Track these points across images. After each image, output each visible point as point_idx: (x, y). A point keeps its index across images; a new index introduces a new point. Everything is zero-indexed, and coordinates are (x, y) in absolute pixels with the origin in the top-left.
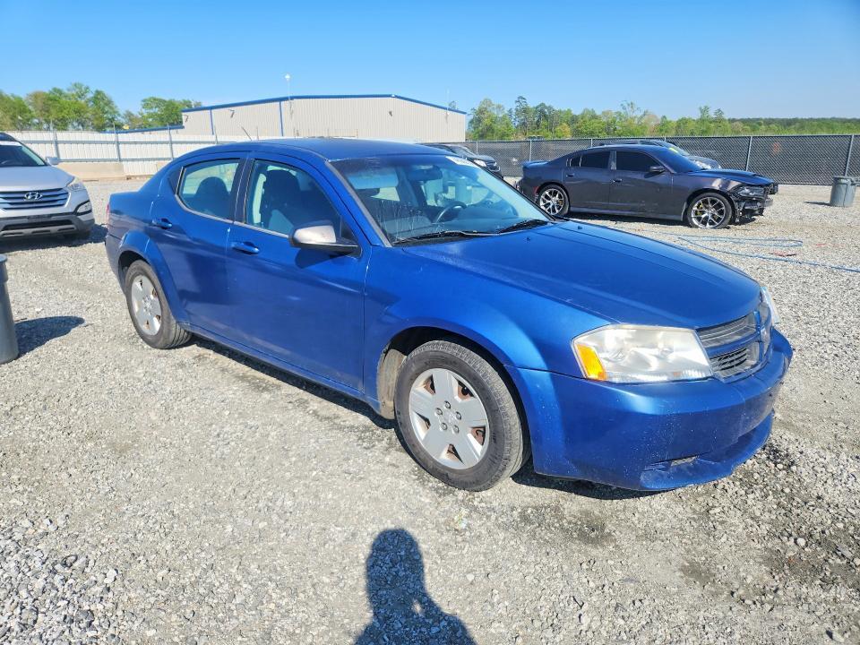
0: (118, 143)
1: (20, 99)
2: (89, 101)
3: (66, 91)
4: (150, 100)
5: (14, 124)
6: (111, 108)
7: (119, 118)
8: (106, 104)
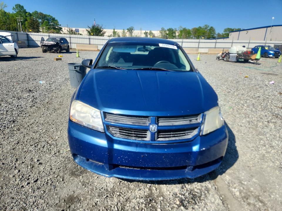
0: (199, 42)
1: (189, 30)
2: (208, 30)
3: (202, 27)
4: (227, 29)
5: (186, 37)
6: (214, 32)
7: (215, 35)
8: (213, 31)
